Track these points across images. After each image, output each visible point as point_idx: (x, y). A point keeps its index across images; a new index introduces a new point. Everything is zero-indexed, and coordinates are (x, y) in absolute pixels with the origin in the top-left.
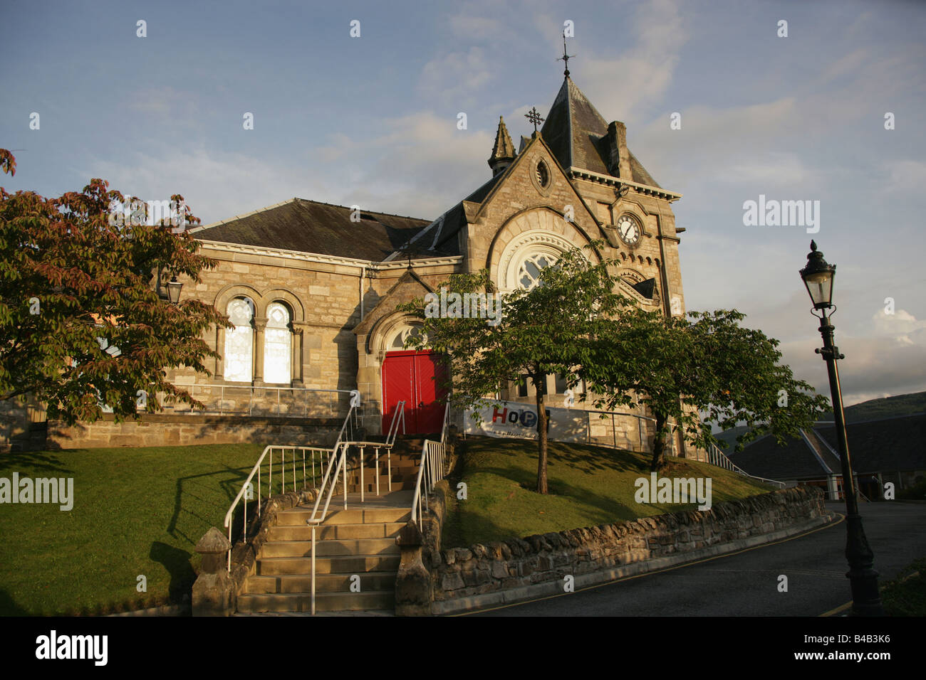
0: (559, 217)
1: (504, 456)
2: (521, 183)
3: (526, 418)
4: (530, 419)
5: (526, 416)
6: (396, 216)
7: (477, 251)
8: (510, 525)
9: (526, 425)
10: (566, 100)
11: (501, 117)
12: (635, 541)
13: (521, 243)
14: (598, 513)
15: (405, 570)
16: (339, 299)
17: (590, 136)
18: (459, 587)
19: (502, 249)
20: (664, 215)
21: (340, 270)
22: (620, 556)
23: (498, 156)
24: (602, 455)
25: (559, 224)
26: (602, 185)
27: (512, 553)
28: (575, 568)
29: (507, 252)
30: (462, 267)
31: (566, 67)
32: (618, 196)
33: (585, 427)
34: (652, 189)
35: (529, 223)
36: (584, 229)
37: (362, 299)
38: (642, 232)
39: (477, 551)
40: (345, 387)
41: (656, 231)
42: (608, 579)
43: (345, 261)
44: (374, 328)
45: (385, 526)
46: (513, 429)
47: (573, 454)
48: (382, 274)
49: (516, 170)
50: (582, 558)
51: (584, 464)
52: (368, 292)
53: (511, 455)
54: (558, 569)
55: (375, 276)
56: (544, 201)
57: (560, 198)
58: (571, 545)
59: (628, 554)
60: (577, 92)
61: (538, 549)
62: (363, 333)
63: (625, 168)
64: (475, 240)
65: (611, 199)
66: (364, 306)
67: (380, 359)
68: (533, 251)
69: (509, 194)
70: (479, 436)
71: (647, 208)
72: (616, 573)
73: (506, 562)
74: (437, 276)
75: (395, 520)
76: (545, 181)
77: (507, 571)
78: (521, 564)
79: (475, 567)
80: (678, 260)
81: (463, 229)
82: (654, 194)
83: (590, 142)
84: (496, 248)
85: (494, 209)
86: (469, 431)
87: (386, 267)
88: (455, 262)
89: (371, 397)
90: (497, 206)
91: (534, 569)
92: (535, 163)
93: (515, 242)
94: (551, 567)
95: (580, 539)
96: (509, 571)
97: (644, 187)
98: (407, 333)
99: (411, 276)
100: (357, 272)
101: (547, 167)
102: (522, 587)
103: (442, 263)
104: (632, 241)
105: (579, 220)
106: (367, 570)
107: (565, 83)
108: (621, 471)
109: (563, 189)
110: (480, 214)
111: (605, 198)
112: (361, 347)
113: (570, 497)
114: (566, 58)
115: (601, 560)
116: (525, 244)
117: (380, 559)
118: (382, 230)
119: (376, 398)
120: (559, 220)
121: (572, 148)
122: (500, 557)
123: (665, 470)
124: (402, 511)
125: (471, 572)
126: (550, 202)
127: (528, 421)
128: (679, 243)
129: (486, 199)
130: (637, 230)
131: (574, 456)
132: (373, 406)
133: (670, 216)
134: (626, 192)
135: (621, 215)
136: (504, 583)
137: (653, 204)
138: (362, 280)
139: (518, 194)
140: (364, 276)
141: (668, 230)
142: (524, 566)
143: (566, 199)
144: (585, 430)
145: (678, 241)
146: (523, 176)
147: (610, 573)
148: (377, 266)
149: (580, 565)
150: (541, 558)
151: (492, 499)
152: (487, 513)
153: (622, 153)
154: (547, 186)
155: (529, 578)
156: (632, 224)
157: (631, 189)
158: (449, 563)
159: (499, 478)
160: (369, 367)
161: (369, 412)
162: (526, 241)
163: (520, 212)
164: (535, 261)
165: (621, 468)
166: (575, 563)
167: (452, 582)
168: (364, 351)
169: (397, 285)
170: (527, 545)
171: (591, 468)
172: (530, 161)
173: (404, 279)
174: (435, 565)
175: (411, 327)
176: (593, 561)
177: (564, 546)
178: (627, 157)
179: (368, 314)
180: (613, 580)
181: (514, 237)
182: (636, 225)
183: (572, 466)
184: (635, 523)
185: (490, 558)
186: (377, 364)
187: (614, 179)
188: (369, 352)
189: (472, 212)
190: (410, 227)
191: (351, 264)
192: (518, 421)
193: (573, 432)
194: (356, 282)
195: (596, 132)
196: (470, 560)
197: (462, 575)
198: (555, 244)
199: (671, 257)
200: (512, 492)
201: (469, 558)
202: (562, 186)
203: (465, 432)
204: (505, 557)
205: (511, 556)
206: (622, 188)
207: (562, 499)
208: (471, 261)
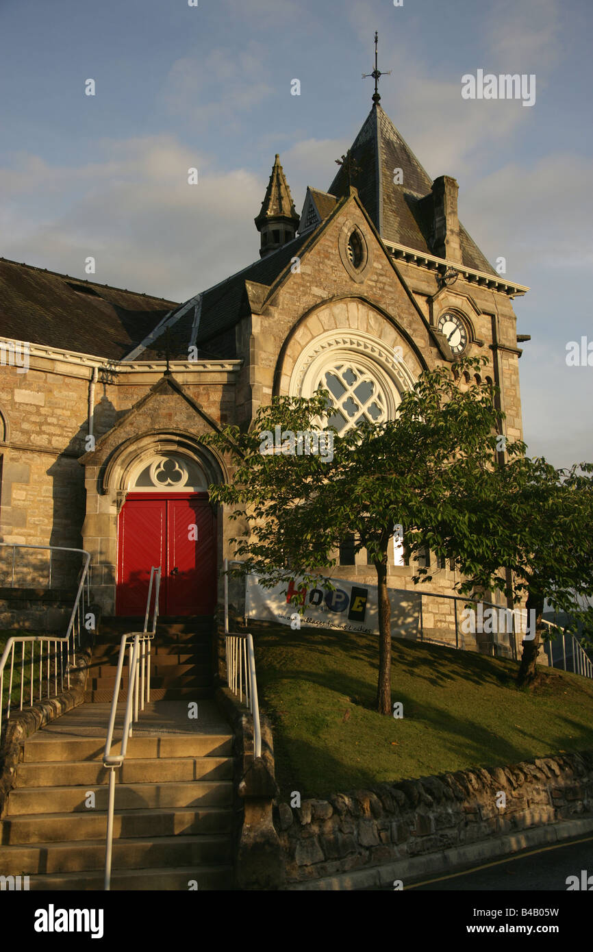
0: (375, 313)
1: (316, 655)
2: (326, 260)
3: (334, 599)
4: (339, 600)
5: (334, 596)
6: (126, 291)
7: (263, 355)
8: (357, 762)
9: (332, 608)
10: (374, 138)
11: (276, 156)
12: (535, 793)
13: (323, 347)
14: (468, 746)
15: (252, 835)
16: (59, 412)
17: (405, 195)
18: (317, 861)
19: (297, 354)
20: (502, 315)
21: (61, 368)
22: (517, 815)
23: (270, 213)
24: (446, 658)
25: (376, 323)
26: (420, 268)
27: (384, 808)
28: (462, 832)
29: (303, 359)
30: (239, 376)
31: (376, 89)
32: (442, 285)
33: (416, 615)
34: (489, 277)
35: (335, 319)
36: (409, 331)
37: (92, 414)
38: (471, 338)
39: (340, 805)
40: (60, 542)
41: (490, 338)
42: (507, 850)
43: (70, 356)
44: (112, 458)
45: (195, 763)
46: (316, 614)
47: (408, 655)
48: (122, 378)
49: (321, 242)
50: (471, 817)
51: (424, 670)
52: (100, 404)
53: (324, 653)
54: (440, 832)
55: (112, 380)
56: (357, 288)
57: (379, 285)
58: (456, 797)
59: (527, 812)
60: (390, 128)
61: (416, 802)
62: (95, 464)
63: (453, 245)
64: (261, 339)
65: (432, 289)
66: (94, 424)
67: (118, 503)
68: (337, 360)
69: (309, 275)
70: (268, 622)
71: (481, 305)
72: (518, 842)
73: (376, 822)
74: (202, 387)
75: (204, 755)
76: (358, 260)
77: (377, 836)
78: (394, 824)
79: (336, 829)
80: (517, 380)
81: (243, 322)
82: (491, 284)
83: (405, 204)
84: (289, 352)
85: (288, 295)
86: (252, 613)
87: (129, 369)
88: (229, 368)
89: (103, 558)
90: (291, 291)
91: (411, 833)
92: (347, 232)
93: (315, 345)
94: (433, 830)
95: (467, 788)
96: (379, 836)
97: (478, 274)
98: (159, 467)
99: (168, 385)
100: (86, 373)
101: (363, 240)
102: (397, 860)
103: (210, 368)
104: (456, 351)
105: (403, 319)
106: (177, 832)
107: (373, 112)
108: (477, 683)
109: (383, 273)
110: (269, 302)
111: (424, 287)
112: (90, 483)
113: (425, 721)
114: (376, 75)
115: (495, 820)
116: (328, 349)
117: (197, 815)
118: (109, 310)
119: (110, 560)
120: (375, 317)
121: (381, 210)
122: (368, 814)
123: (536, 684)
124: (213, 741)
125: (332, 837)
126: (363, 290)
127: (337, 602)
128: (519, 357)
129: (278, 279)
130: (463, 334)
131: (409, 659)
132: (105, 570)
133: (510, 318)
134: (452, 280)
135: (443, 312)
136: (375, 855)
137: (488, 300)
138: (93, 386)
139: (323, 276)
140: (96, 380)
141: (507, 337)
142: (399, 827)
143: (387, 288)
144: (416, 620)
145: (519, 353)
146: (330, 250)
147: (510, 842)
148: (116, 366)
149: (468, 828)
150: (419, 815)
151: (323, 720)
152: (322, 743)
153: (451, 223)
154: (361, 268)
155: (405, 847)
156: (458, 326)
157: (460, 276)
158: (304, 823)
159: (320, 689)
160: (101, 514)
161: (98, 579)
162: (330, 345)
163: (324, 302)
164: (340, 374)
165: (476, 678)
166: (462, 823)
167: (307, 852)
168: (95, 491)
169: (148, 396)
170: (401, 795)
171: (437, 677)
172: (341, 230)
173: (158, 389)
174: (285, 826)
175: (165, 459)
176: (485, 821)
177: (448, 798)
178: (456, 229)
179: (103, 437)
180: (516, 853)
181: (313, 338)
182: (463, 328)
183: (412, 673)
184: (533, 767)
185: (355, 814)
186: (113, 510)
187: (438, 260)
188: (103, 492)
189: (258, 298)
190: (149, 310)
191: (78, 361)
192: (323, 603)
193: (400, 622)
194: (83, 388)
195: (414, 190)
196: (330, 818)
197: (320, 841)
198: (368, 351)
199: (508, 376)
200: (347, 712)
201: (330, 815)
202: (382, 269)
203: (246, 615)
204: (375, 814)
205: (382, 813)
206: (448, 273)
207: (416, 724)
208: (254, 368)
